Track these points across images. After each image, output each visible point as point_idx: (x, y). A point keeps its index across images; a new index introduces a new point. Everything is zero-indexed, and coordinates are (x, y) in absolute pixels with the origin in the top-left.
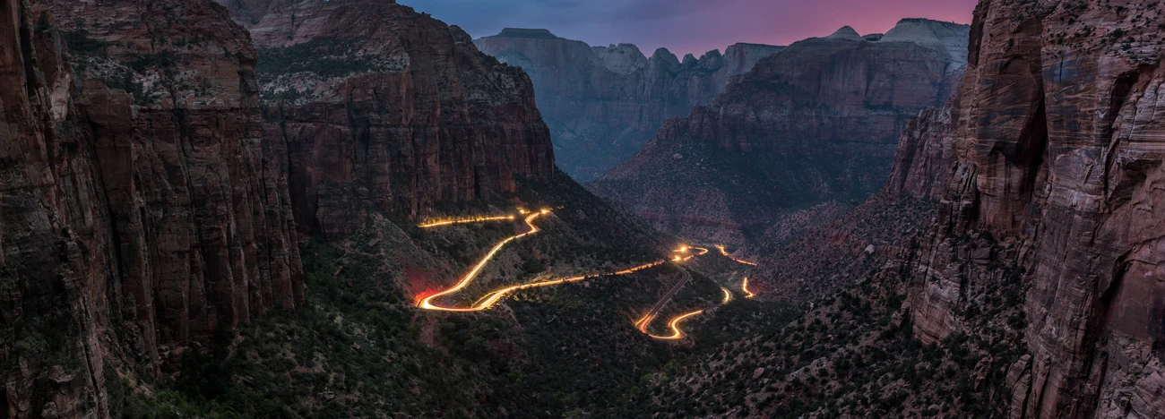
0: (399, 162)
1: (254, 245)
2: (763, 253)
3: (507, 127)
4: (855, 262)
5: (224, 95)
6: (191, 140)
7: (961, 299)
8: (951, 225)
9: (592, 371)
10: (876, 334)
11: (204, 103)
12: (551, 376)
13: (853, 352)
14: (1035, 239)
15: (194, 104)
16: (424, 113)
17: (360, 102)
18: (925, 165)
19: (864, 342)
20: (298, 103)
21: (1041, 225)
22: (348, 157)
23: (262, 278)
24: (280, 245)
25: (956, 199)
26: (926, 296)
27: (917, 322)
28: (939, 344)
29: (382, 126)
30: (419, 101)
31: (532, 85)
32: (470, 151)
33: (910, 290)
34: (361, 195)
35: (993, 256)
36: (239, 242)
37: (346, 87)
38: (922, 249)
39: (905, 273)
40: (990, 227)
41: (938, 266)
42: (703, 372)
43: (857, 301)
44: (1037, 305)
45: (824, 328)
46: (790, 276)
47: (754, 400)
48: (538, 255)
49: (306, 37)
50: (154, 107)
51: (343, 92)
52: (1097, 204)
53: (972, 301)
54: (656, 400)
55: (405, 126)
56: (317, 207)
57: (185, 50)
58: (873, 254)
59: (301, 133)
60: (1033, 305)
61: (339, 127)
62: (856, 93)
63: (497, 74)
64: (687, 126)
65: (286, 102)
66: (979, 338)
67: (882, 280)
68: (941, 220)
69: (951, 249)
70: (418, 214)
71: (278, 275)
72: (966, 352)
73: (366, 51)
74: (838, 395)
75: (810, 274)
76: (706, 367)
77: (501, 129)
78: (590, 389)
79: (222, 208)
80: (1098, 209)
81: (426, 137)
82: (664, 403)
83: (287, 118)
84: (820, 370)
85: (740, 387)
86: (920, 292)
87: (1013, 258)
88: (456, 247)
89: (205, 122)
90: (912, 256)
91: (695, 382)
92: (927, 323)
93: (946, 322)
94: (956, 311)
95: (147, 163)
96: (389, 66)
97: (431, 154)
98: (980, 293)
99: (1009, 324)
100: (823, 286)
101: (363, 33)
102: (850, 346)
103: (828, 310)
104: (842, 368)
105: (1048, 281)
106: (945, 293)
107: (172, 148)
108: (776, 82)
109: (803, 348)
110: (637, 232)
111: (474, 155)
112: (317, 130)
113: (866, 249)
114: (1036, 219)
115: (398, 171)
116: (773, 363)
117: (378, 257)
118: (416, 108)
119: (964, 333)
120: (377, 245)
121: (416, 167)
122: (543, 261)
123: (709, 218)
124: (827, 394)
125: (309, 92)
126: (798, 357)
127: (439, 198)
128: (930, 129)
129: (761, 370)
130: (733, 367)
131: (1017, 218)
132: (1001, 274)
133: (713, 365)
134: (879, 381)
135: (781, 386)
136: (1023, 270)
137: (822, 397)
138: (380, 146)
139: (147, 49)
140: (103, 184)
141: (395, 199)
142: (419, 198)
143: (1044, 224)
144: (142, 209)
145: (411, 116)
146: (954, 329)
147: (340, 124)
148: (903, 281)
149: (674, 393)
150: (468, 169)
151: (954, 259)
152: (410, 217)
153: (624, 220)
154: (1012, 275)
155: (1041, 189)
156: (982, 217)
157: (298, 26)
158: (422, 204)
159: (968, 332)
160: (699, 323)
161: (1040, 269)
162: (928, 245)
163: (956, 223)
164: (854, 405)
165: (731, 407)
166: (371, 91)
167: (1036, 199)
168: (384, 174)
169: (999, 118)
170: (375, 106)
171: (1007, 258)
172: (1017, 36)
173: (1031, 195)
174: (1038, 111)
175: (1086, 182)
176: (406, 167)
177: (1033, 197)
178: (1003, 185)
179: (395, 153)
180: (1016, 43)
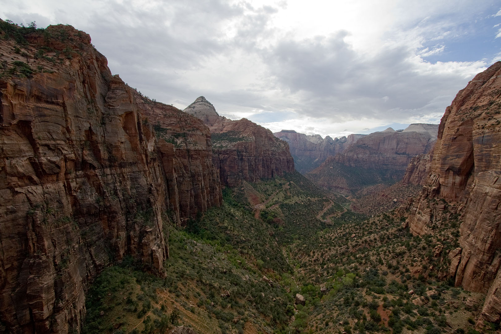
0: (251, 166)
1: (209, 189)
2: (357, 198)
3: (281, 158)
4: (389, 204)
5: (201, 146)
6: (191, 158)
7: (430, 222)
8: (428, 195)
9: (303, 229)
10: (395, 229)
11: (196, 148)
12: (291, 230)
13: (386, 234)
14: (466, 204)
15: (193, 148)
16: (258, 153)
17: (240, 150)
18: (418, 174)
19: (390, 231)
20: (223, 149)
21: (469, 199)
22: (237, 165)
23: (211, 198)
24: (216, 189)
25: (430, 186)
26: (416, 219)
27: (412, 227)
28: (420, 236)
29: (246, 156)
30: (257, 150)
31: (288, 146)
32: (271, 164)
33: (409, 216)
34: (240, 175)
35: (445, 208)
36: (205, 188)
37: (237, 145)
38: (415, 202)
39: (407, 209)
40: (444, 197)
41: (421, 209)
42: (336, 233)
43: (389, 217)
44: (465, 229)
45: (376, 224)
46: (366, 206)
47: (351, 244)
48: (289, 194)
49: (226, 130)
50: (181, 149)
51: (236, 147)
53: (435, 223)
54: (321, 240)
55: (253, 157)
56: (227, 178)
57: (191, 133)
58: (396, 202)
59: (224, 157)
60: (463, 229)
61: (234, 156)
62: (393, 149)
63: (279, 143)
64: (335, 159)
65: (220, 149)
66: (438, 238)
67: (399, 211)
68: (423, 193)
69: (427, 203)
71: (215, 197)
72: (431, 241)
73: (243, 135)
74: (380, 247)
75: (373, 206)
76: (336, 231)
78: (302, 234)
79: (200, 178)
81: (258, 160)
82: (323, 241)
83: (220, 153)
84: (374, 238)
85: (347, 239)
86: (413, 217)
87: (455, 210)
88: (265, 191)
89: (196, 154)
90: (411, 204)
91: (333, 235)
92: (415, 228)
93: (423, 229)
94: (428, 226)
95: (178, 165)
96: (249, 140)
97: (260, 165)
98: (439, 221)
99: (451, 234)
100: (377, 211)
101: (242, 130)
102: (385, 231)
103: (378, 218)
104: (382, 239)
105: (472, 221)
106: (423, 219)
107: (186, 161)
108: (364, 146)
109: (369, 230)
110: (318, 189)
112: (228, 157)
113: (394, 200)
114: (467, 196)
115: (250, 169)
116: (358, 233)
117: (244, 193)
118: (256, 152)
119: (431, 234)
120: (244, 189)
121: (256, 168)
122: (290, 196)
123: (340, 186)
124: (376, 246)
125: (226, 146)
126: (367, 232)
127: (262, 177)
128: (421, 161)
129: (354, 235)
130: (345, 233)
131: (458, 195)
132: (449, 215)
133: (339, 231)
134: (395, 245)
135: (360, 241)
136: (460, 215)
137: (374, 247)
138: (246, 162)
139: (179, 131)
140: (164, 171)
141: (249, 177)
142: (256, 177)
143: (471, 199)
144: (176, 178)
145: (254, 154)
146: (427, 232)
148: (407, 212)
149: (326, 238)
150: (270, 169)
152: (253, 182)
153: (314, 185)
154: (454, 216)
155: (470, 185)
156: (441, 193)
158: (257, 179)
159: (432, 234)
160: (335, 218)
161: (468, 216)
162: (418, 201)
163: (430, 194)
164: (385, 252)
165: (344, 245)
166: (243, 147)
167: (467, 189)
168: (246, 170)
169: (451, 158)
170: (245, 151)
171: (452, 209)
172: (461, 127)
173: (465, 187)
174: (470, 155)
175: (494, 184)
176: (253, 168)
177: (466, 188)
178: (452, 182)
179: (250, 164)
180: (460, 130)
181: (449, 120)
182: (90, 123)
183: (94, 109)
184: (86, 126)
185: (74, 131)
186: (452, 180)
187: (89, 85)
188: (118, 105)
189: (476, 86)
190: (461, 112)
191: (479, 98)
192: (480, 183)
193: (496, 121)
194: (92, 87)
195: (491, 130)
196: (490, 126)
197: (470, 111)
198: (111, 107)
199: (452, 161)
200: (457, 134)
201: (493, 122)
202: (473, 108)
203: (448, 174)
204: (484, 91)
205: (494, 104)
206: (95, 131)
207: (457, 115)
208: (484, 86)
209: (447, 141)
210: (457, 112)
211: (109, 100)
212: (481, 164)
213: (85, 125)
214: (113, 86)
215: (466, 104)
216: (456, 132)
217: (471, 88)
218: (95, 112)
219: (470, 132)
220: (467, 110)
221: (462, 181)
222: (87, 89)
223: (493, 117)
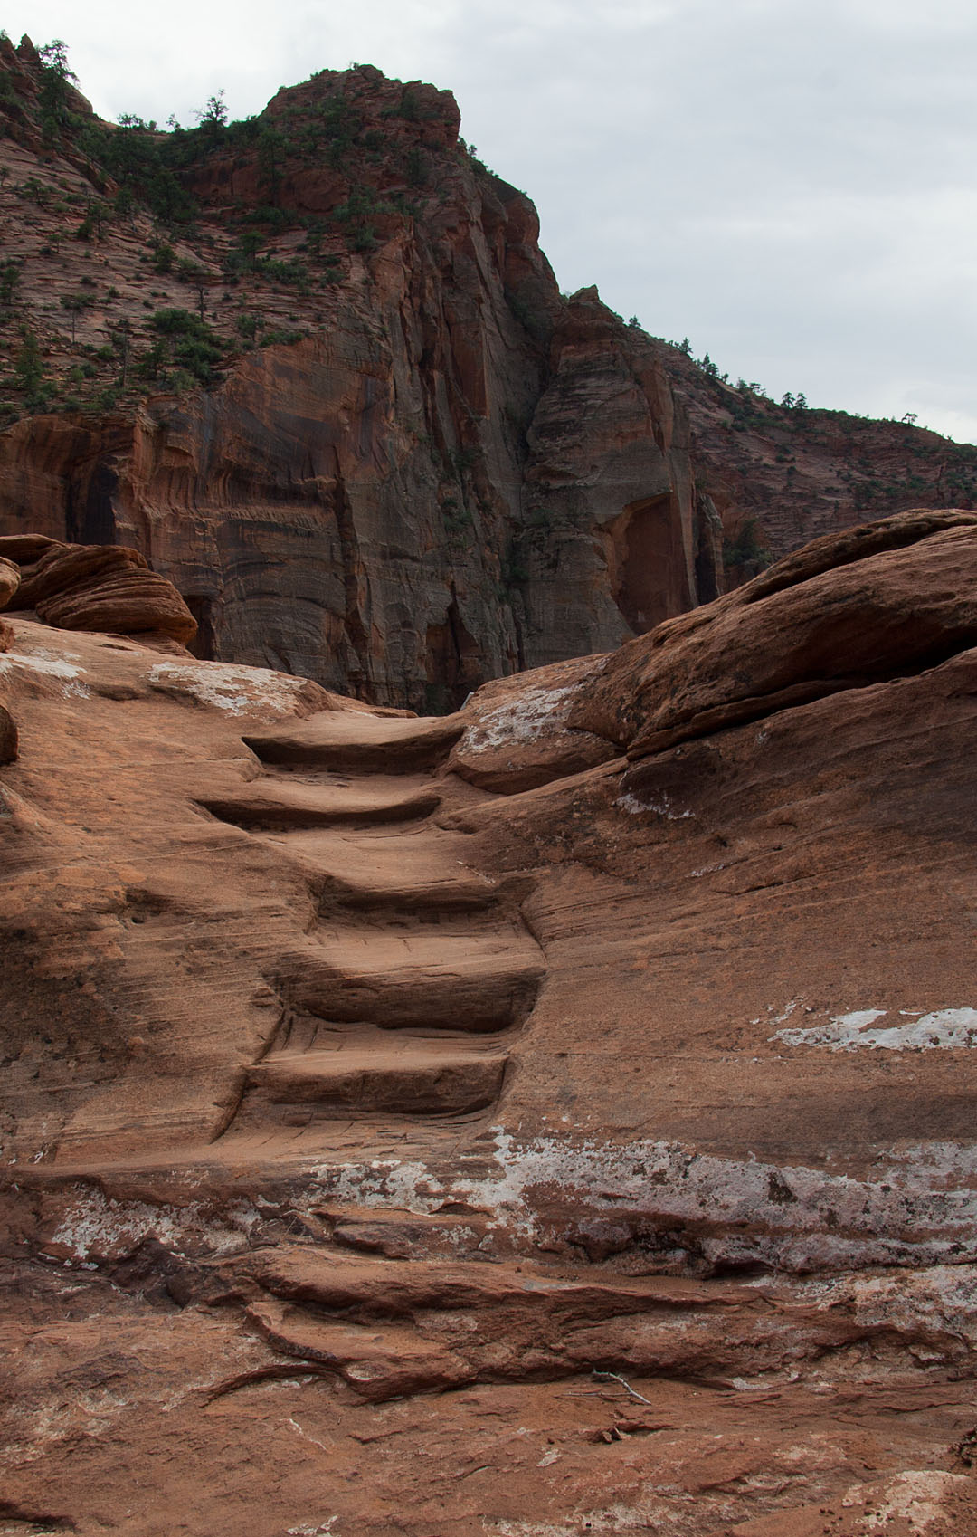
182: (452, 587)
183: (473, 501)
184: (436, 598)
185: (383, 633)
187: (451, 374)
188: (594, 468)
194: (464, 379)
198: (556, 484)
206: (476, 624)
211: (548, 443)
213: (431, 599)
214: (569, 356)
218: (477, 518)
222: (441, 400)
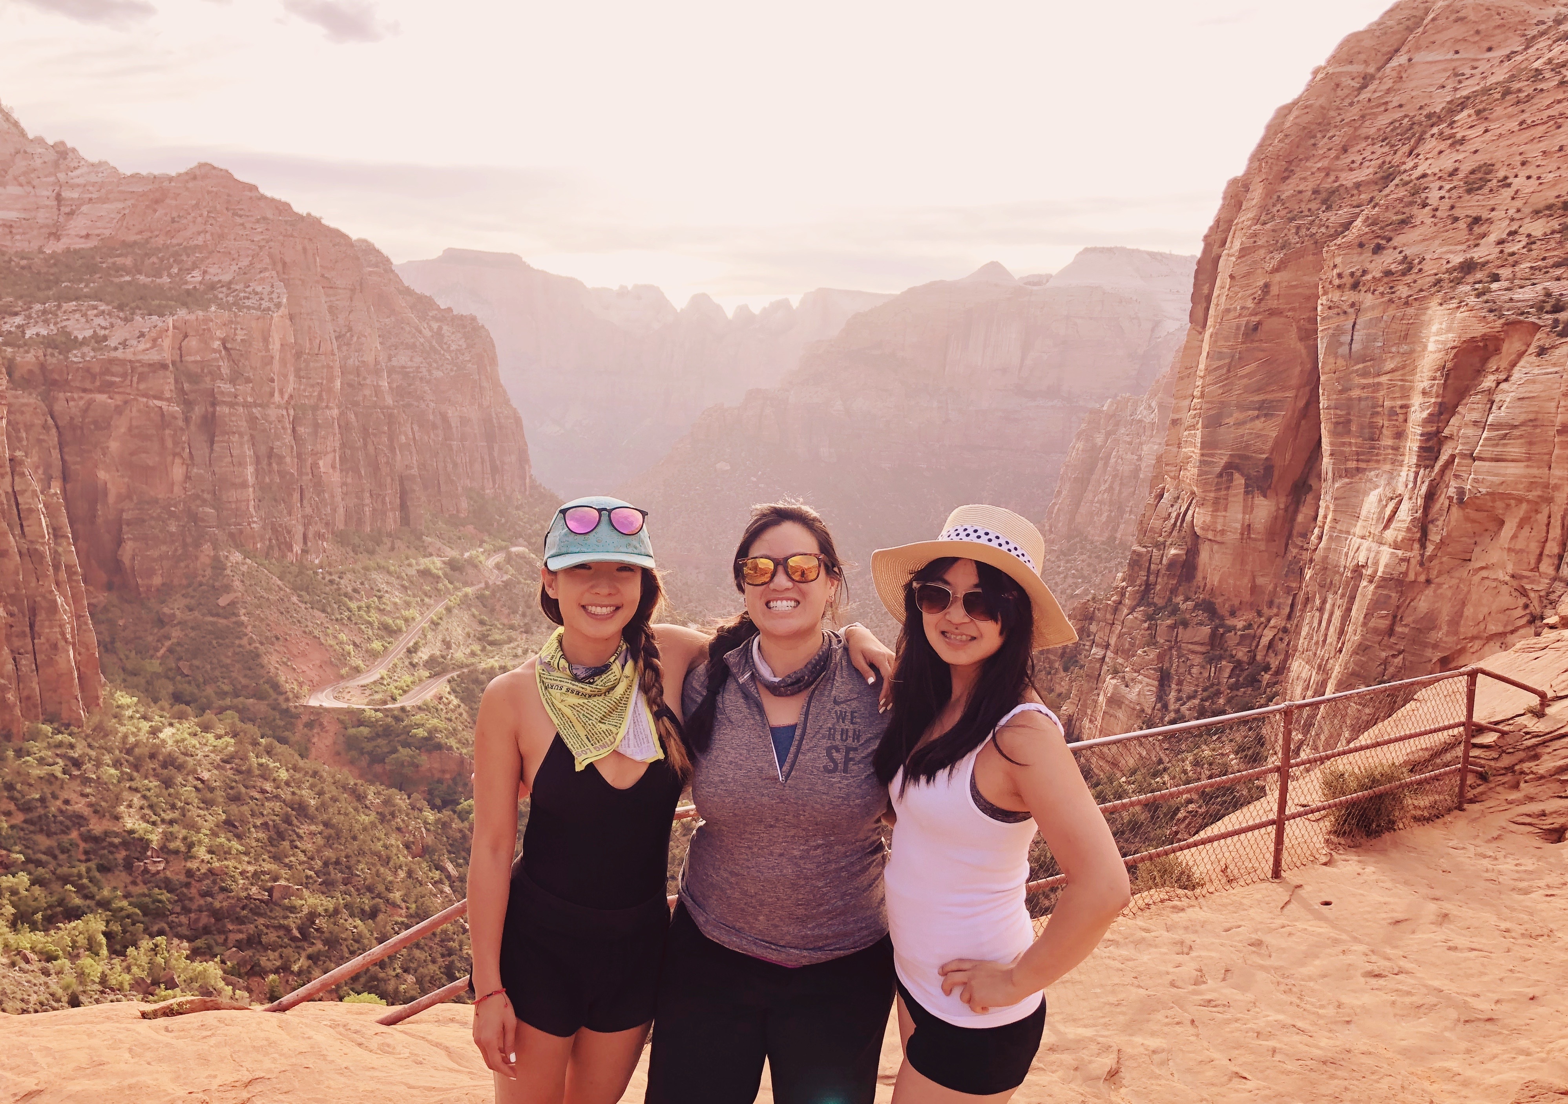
0: (270, 464)
7: (1159, 703)
8: (1148, 586)
14: (1289, 617)
16: (313, 386)
17: (196, 362)
18: (1110, 489)
20: (76, 356)
21: (1301, 595)
22: (175, 455)
25: (1157, 545)
26: (1101, 698)
29: (237, 404)
30: (303, 365)
31: (494, 346)
32: (392, 450)
34: (203, 520)
35: (1216, 641)
37: (170, 333)
38: (1099, 622)
40: (1212, 592)
41: (1123, 651)
48: (505, 617)
49: (88, 236)
51: (164, 344)
52: (1404, 565)
53: (1179, 712)
55: (279, 407)
56: (119, 542)
59: (82, 409)
61: (158, 403)
62: (1004, 371)
64: (737, 419)
65: (52, 355)
68: (1130, 578)
69: (1146, 625)
70: (305, 552)
71: (50, 663)
73: (205, 272)
77: (444, 418)
80: (1406, 574)
81: (316, 426)
83: (56, 382)
86: (1092, 690)
87: (1251, 645)
96: (248, 303)
97: (327, 453)
98: (1192, 698)
99: (1238, 754)
101: (200, 241)
105: (1309, 688)
106: (1132, 694)
108: (878, 352)
111: (399, 457)
112: (117, 407)
114: (1294, 585)
115: (267, 480)
117: (235, 623)
118: (298, 377)
119: (1162, 762)
120: (233, 604)
121: (301, 473)
125: (98, 338)
127: (340, 525)
128: (1122, 430)
131: (1260, 581)
132: (1228, 670)
136: (1267, 668)
138: (235, 438)
141: (264, 528)
142: (306, 526)
143: (1307, 593)
145: (290, 390)
146: (1146, 754)
147: (160, 398)
148: (1069, 670)
150: (389, 480)
151: (1152, 641)
152: (291, 557)
154: (1246, 673)
155: (1305, 535)
156: (1199, 575)
157: (71, 214)
158: (310, 535)
159: (1168, 762)
161: (1296, 665)
162: (1109, 616)
163: (1156, 584)
166: (217, 344)
167: (1295, 551)
168: (243, 485)
169: (1238, 415)
170: (225, 371)
171: (1238, 644)
172: (1277, 277)
173: (1287, 545)
174: (1307, 404)
175: (1386, 527)
176: (282, 474)
177: (1290, 547)
178: (1238, 526)
179: (263, 450)
180: (1274, 290)
181: (1235, 244)
186: (1240, 516)
189: (1339, 92)
190: (1279, 207)
191: (1345, 150)
192: (1338, 527)
193: (1400, 257)
195: (1382, 294)
196: (1380, 280)
197: (1314, 206)
199: (1240, 431)
200: (1263, 306)
201: (1390, 260)
202: (1324, 195)
203: (1228, 488)
204: (1363, 117)
205: (1396, 181)
207: (1264, 224)
208: (1365, 95)
209: (1227, 339)
210: (1264, 208)
212: (1344, 444)
215: (1299, 174)
216: (1261, 300)
217: (1318, 97)
219: (1308, 298)
220: (1301, 201)
221: (1276, 518)
223: (1389, 239)
